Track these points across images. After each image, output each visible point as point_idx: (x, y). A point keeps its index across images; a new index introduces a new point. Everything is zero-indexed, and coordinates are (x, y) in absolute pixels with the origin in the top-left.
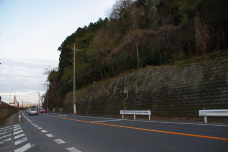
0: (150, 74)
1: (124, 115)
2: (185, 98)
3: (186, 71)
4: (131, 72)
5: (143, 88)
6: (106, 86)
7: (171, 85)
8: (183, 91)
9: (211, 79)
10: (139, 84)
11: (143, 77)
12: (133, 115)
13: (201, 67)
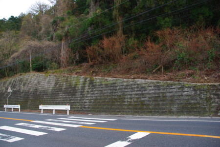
0: (31, 78)
1: (7, 108)
2: (45, 97)
3: (48, 79)
4: (21, 75)
5: (26, 88)
6: (4, 84)
7: (40, 88)
8: (44, 92)
9: (58, 86)
10: (24, 85)
11: (27, 80)
12: (11, 108)
13: (55, 78)
